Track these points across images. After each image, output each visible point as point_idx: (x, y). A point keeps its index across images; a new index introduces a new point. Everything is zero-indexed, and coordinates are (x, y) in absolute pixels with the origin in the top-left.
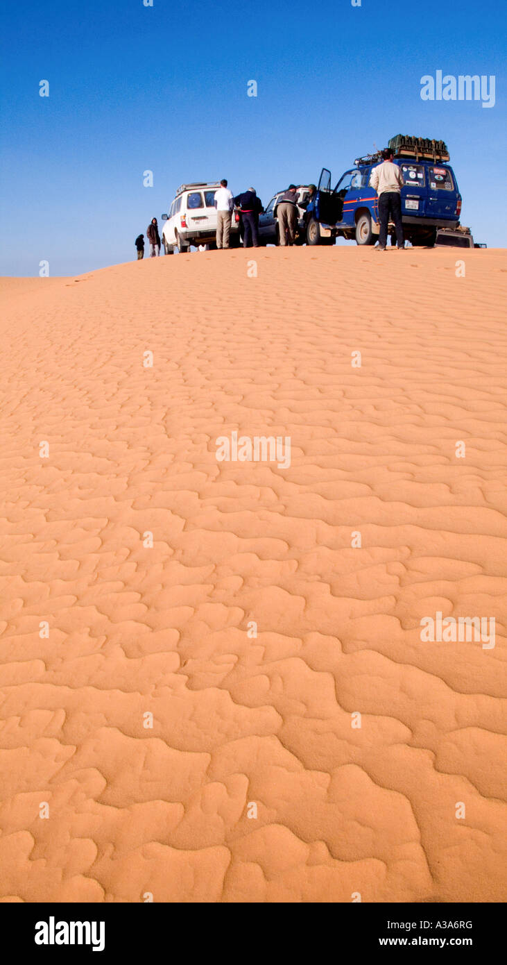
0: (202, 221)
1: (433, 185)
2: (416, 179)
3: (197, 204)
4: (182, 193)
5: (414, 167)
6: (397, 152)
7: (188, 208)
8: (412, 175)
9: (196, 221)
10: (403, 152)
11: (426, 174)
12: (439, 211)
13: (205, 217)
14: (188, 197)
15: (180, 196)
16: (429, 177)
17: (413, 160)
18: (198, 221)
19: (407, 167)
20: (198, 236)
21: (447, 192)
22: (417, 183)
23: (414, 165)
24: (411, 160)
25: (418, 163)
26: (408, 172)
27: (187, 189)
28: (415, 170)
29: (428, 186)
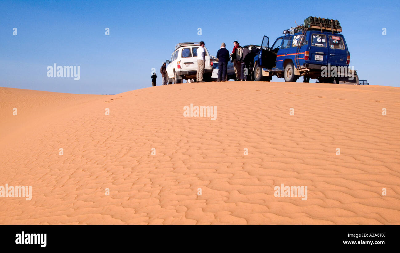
0: (190, 65)
1: (332, 46)
2: (321, 43)
3: (187, 55)
4: (179, 48)
6: (309, 26)
7: (182, 57)
8: (319, 40)
9: (186, 65)
10: (313, 27)
11: (328, 40)
12: (336, 62)
13: (192, 63)
14: (182, 50)
15: (177, 50)
16: (329, 42)
17: (319, 31)
18: (188, 65)
19: (316, 35)
20: (188, 74)
21: (340, 50)
22: (322, 45)
23: (320, 34)
24: (318, 31)
25: (323, 33)
26: (317, 38)
27: (182, 46)
28: (321, 37)
29: (329, 47)
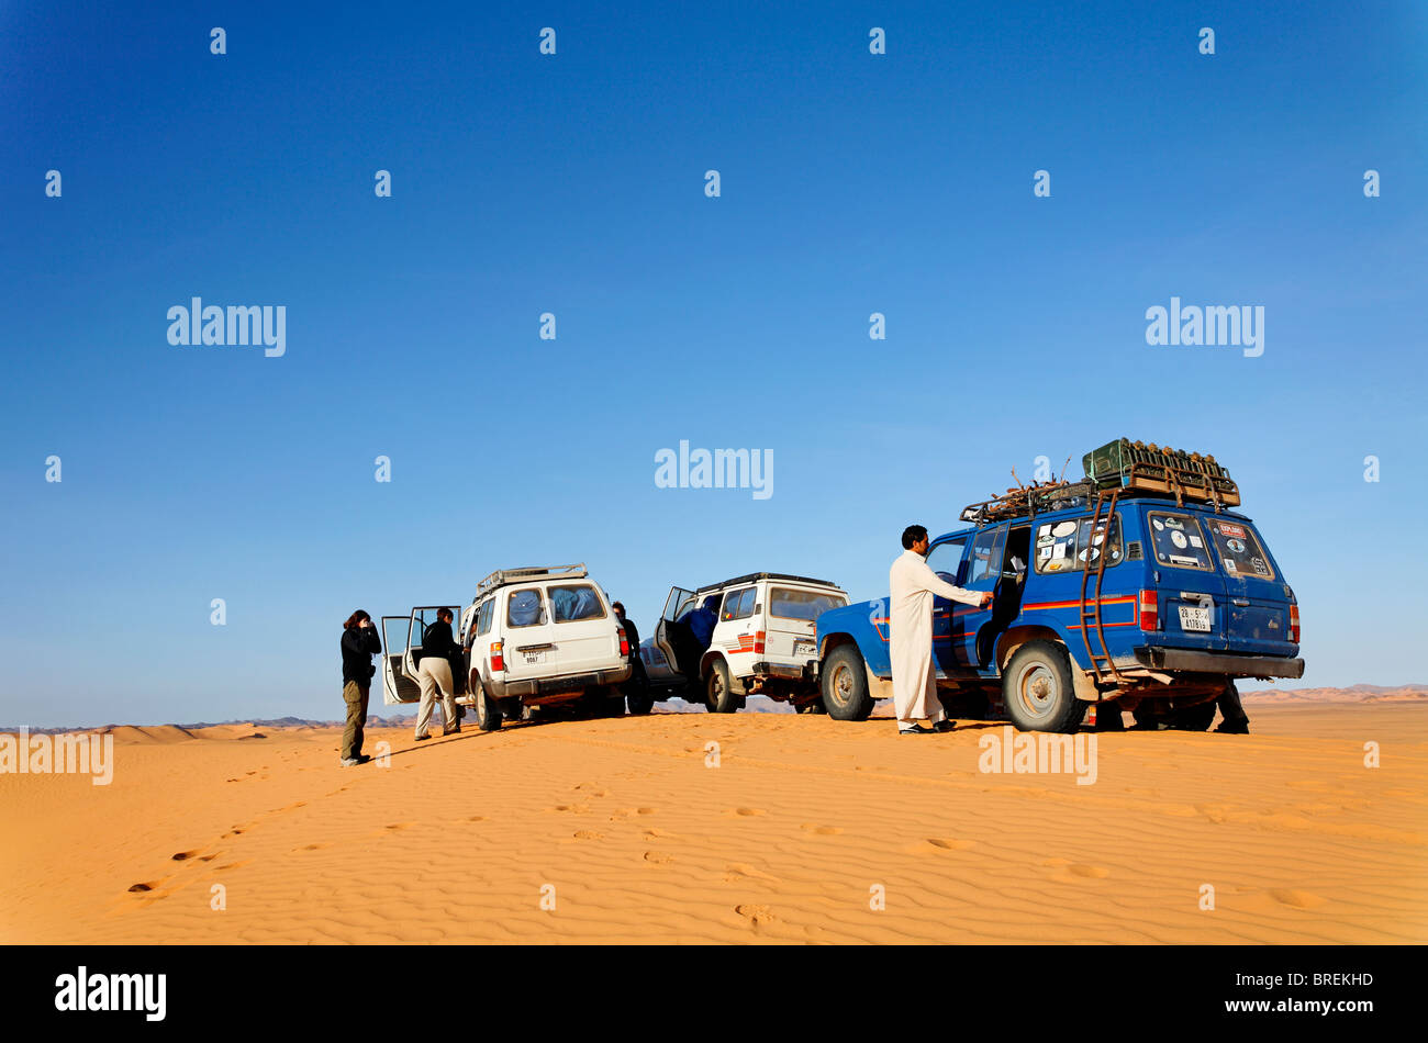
0: (542, 656)
1: (1230, 566)
2: (1189, 551)
3: (530, 617)
4: (495, 589)
5: (1177, 520)
6: (1125, 481)
7: (510, 624)
8: (1179, 541)
9: (528, 656)
10: (1142, 483)
11: (1208, 537)
12: (1256, 634)
13: (549, 646)
14: (510, 598)
15: (488, 597)
16: (1215, 545)
17: (1170, 502)
18: (533, 655)
19: (1163, 519)
20: (533, 690)
21: (1263, 583)
22: (1195, 560)
23: (1176, 514)
24: (1163, 501)
25: (1183, 509)
26: (1168, 531)
27: (507, 580)
28: (1180, 526)
29: (1220, 568)
